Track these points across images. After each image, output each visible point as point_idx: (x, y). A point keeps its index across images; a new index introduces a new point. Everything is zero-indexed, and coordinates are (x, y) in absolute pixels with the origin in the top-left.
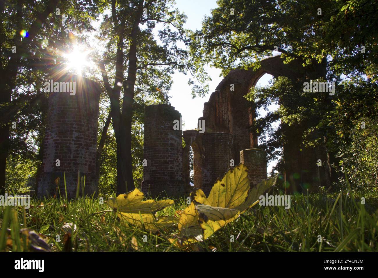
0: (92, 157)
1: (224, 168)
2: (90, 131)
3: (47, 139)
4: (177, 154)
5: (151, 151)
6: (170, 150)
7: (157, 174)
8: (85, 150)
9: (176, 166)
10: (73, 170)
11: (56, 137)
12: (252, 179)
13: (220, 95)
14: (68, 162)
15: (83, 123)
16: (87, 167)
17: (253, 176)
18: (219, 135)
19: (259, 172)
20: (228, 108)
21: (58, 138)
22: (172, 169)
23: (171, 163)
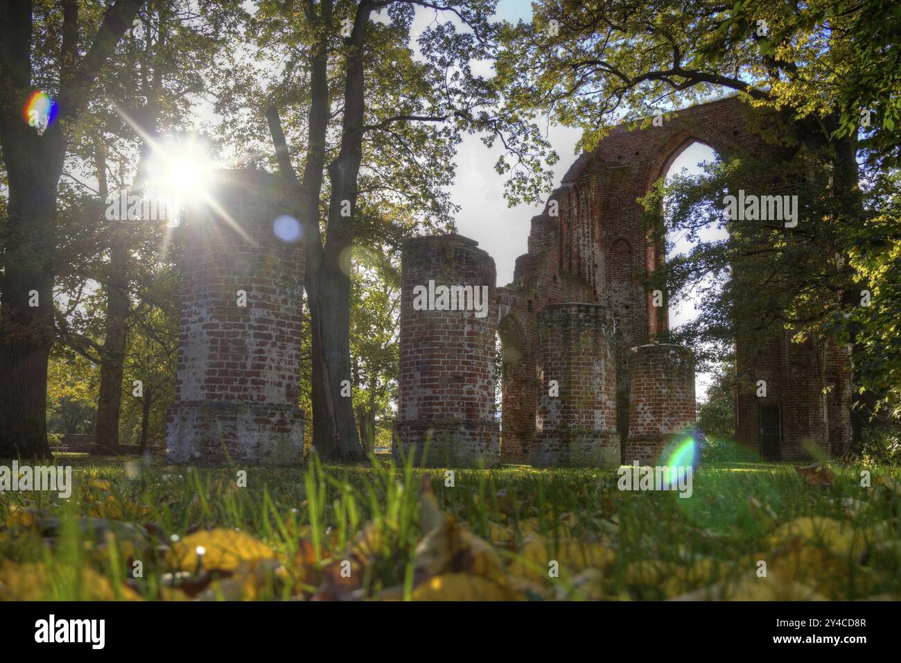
0: (293, 367)
1: (592, 393)
2: (289, 305)
3: (186, 322)
4: (485, 359)
5: (421, 351)
6: (468, 349)
7: (434, 407)
8: (278, 350)
9: (480, 387)
10: (252, 396)
11: (211, 320)
12: (656, 420)
13: (574, 195)
14: (239, 378)
15: (275, 286)
16: (283, 390)
17: (660, 412)
18: (580, 311)
19: (676, 404)
20: (592, 231)
21: (215, 321)
22: (473, 396)
23: (470, 381)
